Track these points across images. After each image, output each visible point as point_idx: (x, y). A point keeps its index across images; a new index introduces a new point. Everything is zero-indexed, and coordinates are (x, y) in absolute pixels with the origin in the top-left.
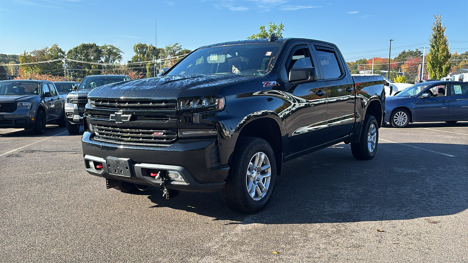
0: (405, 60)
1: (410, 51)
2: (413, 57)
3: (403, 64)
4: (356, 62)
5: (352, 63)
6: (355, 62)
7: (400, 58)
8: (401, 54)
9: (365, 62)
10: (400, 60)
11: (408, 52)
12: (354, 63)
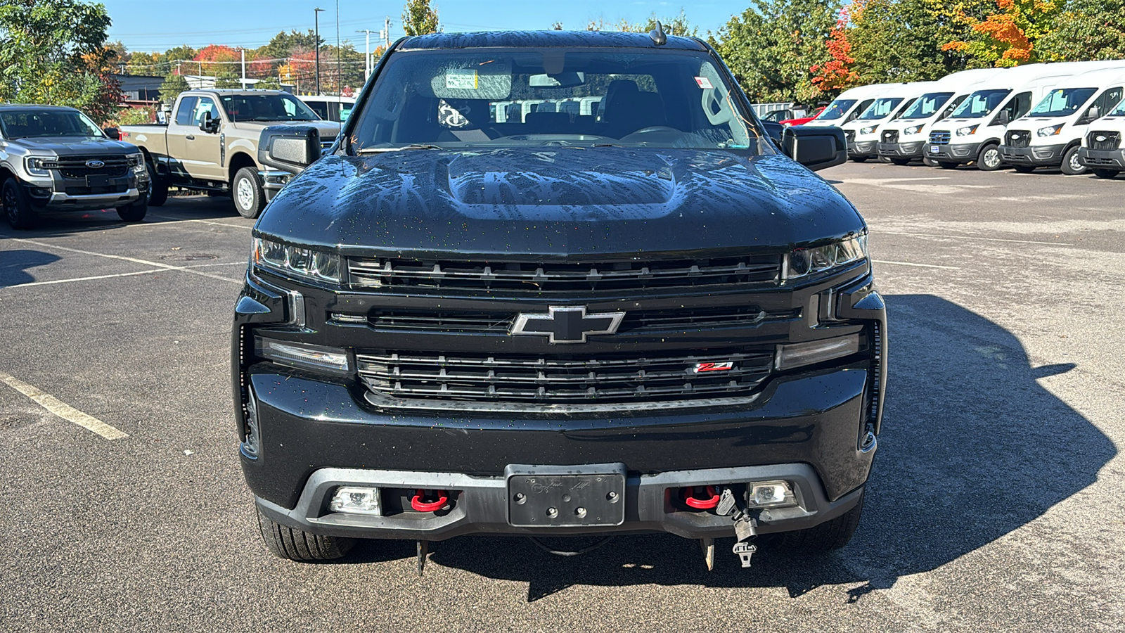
0: (287, 55)
1: (294, 33)
2: (305, 47)
3: (282, 63)
4: (167, 54)
5: (156, 55)
6: (164, 54)
7: (275, 51)
8: (275, 39)
9: (189, 54)
10: (273, 53)
11: (292, 36)
12: (160, 57)
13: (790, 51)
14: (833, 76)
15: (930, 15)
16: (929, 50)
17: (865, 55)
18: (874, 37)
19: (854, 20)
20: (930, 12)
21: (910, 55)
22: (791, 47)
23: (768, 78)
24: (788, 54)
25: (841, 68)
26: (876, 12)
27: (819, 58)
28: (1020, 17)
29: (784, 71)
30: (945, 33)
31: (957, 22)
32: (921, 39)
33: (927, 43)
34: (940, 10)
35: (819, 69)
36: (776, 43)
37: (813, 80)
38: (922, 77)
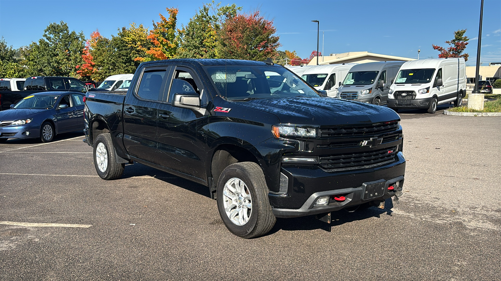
13: (65, 59)
14: (86, 70)
15: (127, 46)
16: (128, 60)
17: (100, 62)
18: (104, 54)
19: (93, 46)
20: (127, 45)
21: (120, 62)
22: (65, 57)
23: (55, 70)
24: (65, 60)
25: (89, 67)
26: (102, 44)
27: (79, 62)
28: (163, 49)
29: (63, 68)
30: (134, 54)
31: (139, 50)
32: (124, 56)
33: (127, 57)
34: (131, 44)
35: (80, 67)
36: (58, 55)
37: (78, 72)
38: (127, 71)
